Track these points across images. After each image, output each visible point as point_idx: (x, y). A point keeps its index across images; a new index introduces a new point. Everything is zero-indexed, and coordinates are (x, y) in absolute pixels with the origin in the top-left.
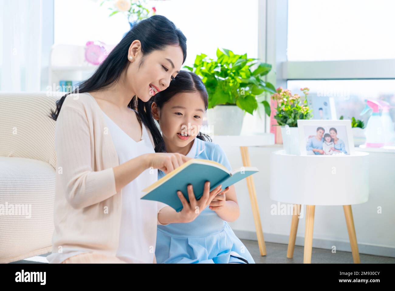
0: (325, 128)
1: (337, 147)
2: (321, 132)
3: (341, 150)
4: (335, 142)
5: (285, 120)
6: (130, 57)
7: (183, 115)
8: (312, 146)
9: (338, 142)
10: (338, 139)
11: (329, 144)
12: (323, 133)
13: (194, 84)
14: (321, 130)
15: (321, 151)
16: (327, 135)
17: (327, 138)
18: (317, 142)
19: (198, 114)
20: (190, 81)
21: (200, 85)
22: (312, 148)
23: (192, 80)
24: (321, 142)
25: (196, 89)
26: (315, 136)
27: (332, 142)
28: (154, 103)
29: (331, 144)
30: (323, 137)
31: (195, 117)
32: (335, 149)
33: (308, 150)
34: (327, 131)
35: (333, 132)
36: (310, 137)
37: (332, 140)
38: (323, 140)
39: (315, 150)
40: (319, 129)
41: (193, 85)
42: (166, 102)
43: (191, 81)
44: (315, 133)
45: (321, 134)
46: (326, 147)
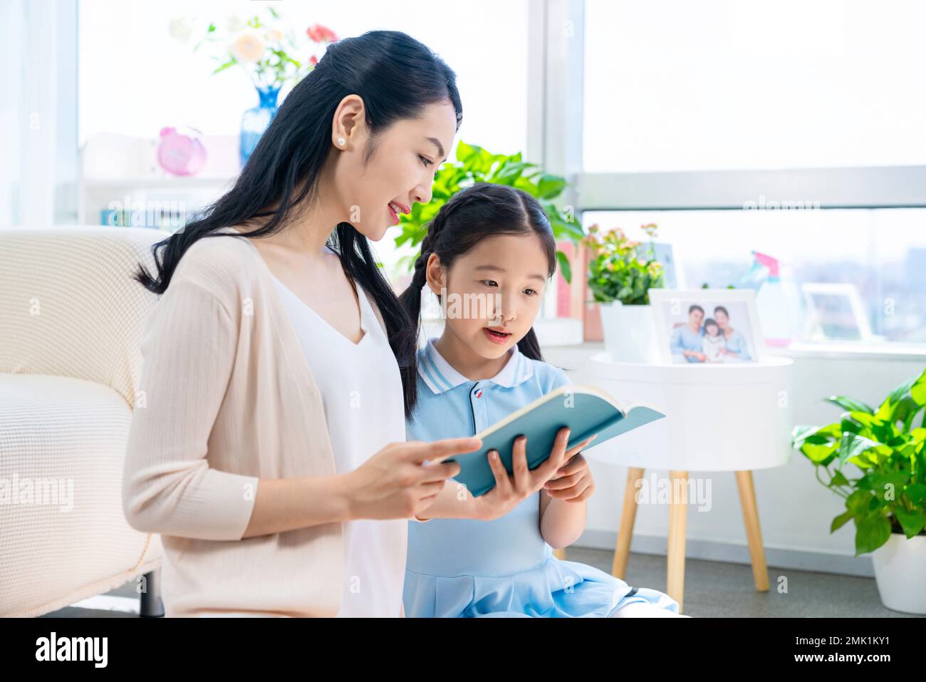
0: (704, 308)
1: (733, 347)
2: (696, 316)
3: (739, 352)
4: (727, 336)
5: (612, 291)
6: (340, 140)
7: (500, 285)
8: (681, 343)
9: (732, 337)
10: (731, 330)
11: (715, 339)
12: (702, 318)
13: (526, 217)
14: (696, 312)
15: (700, 356)
16: (709, 322)
17: (711, 328)
18: (691, 336)
19: (534, 284)
20: (516, 210)
21: (541, 220)
22: (681, 350)
23: (522, 207)
24: (700, 335)
25: (530, 229)
26: (686, 324)
27: (721, 337)
28: (433, 255)
29: (719, 340)
30: (702, 325)
31: (528, 292)
32: (728, 351)
33: (673, 353)
34: (709, 314)
35: (720, 314)
36: (677, 325)
37: (721, 332)
38: (702, 332)
39: (688, 352)
40: (693, 308)
41: (524, 220)
42: (461, 255)
43: (520, 210)
44: (686, 318)
45: (698, 319)
46: (710, 345)
